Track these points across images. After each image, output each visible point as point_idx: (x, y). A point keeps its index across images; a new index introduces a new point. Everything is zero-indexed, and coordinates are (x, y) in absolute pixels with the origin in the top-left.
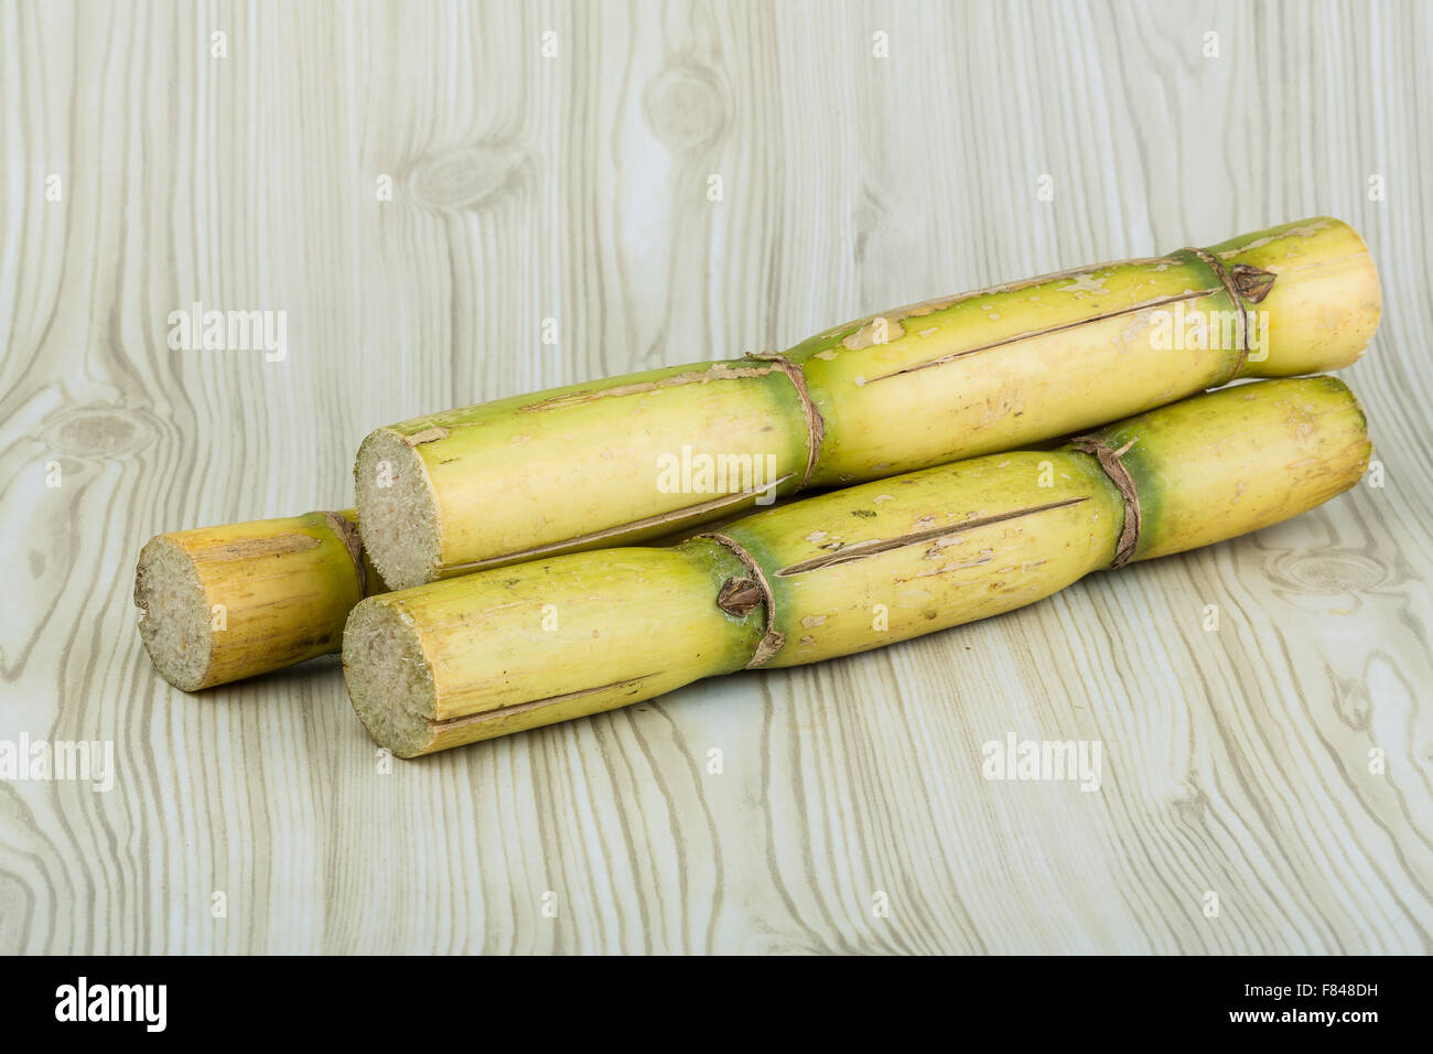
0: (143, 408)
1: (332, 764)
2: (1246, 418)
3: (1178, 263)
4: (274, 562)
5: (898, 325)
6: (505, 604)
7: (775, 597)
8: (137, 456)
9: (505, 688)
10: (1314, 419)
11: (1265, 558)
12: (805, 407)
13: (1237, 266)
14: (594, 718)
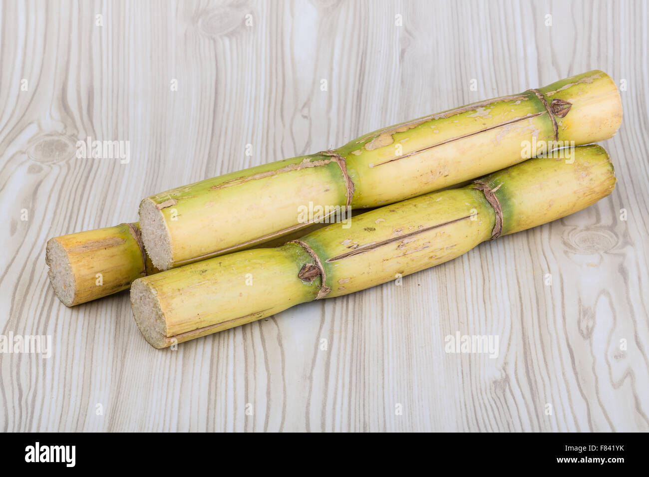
0: (73, 135)
1: (124, 350)
2: (555, 170)
3: (526, 99)
4: (103, 252)
5: (391, 137)
6: (199, 283)
7: (326, 272)
8: (67, 163)
9: (198, 321)
10: (588, 169)
11: (564, 231)
12: (345, 179)
13: (554, 100)
14: (244, 326)
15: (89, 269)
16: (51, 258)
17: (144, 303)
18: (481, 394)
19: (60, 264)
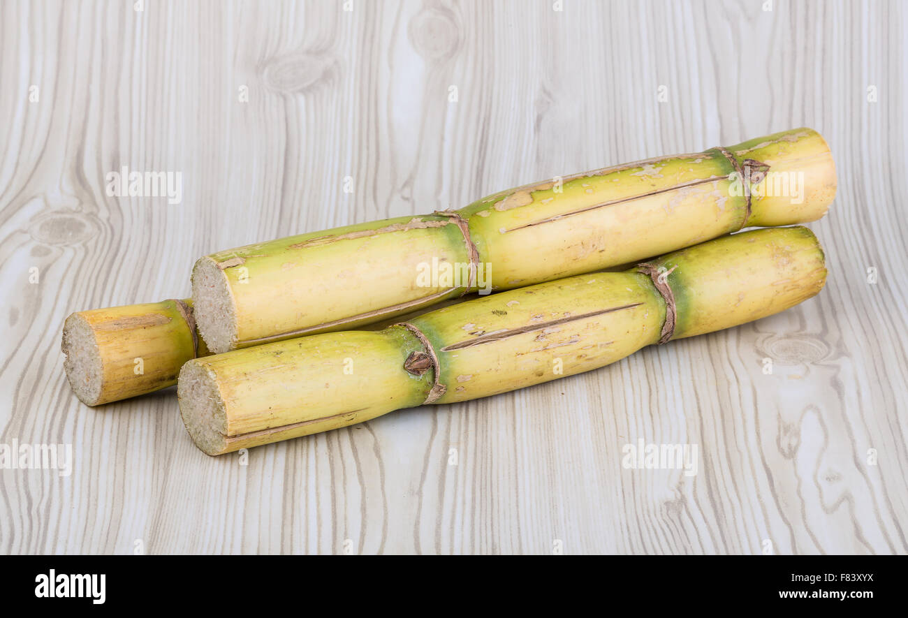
0: (91, 213)
1: (168, 457)
2: (747, 254)
3: (710, 158)
4: (142, 332)
5: (529, 196)
6: (272, 366)
7: (440, 364)
8: (84, 245)
9: (271, 417)
10: (790, 255)
11: (757, 338)
12: (468, 246)
13: (746, 160)
14: (328, 433)
15: (122, 353)
16: (70, 342)
17: (198, 394)
18: (649, 516)
19: (82, 348)
